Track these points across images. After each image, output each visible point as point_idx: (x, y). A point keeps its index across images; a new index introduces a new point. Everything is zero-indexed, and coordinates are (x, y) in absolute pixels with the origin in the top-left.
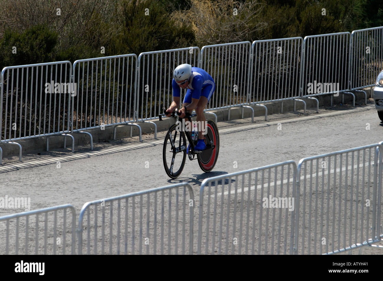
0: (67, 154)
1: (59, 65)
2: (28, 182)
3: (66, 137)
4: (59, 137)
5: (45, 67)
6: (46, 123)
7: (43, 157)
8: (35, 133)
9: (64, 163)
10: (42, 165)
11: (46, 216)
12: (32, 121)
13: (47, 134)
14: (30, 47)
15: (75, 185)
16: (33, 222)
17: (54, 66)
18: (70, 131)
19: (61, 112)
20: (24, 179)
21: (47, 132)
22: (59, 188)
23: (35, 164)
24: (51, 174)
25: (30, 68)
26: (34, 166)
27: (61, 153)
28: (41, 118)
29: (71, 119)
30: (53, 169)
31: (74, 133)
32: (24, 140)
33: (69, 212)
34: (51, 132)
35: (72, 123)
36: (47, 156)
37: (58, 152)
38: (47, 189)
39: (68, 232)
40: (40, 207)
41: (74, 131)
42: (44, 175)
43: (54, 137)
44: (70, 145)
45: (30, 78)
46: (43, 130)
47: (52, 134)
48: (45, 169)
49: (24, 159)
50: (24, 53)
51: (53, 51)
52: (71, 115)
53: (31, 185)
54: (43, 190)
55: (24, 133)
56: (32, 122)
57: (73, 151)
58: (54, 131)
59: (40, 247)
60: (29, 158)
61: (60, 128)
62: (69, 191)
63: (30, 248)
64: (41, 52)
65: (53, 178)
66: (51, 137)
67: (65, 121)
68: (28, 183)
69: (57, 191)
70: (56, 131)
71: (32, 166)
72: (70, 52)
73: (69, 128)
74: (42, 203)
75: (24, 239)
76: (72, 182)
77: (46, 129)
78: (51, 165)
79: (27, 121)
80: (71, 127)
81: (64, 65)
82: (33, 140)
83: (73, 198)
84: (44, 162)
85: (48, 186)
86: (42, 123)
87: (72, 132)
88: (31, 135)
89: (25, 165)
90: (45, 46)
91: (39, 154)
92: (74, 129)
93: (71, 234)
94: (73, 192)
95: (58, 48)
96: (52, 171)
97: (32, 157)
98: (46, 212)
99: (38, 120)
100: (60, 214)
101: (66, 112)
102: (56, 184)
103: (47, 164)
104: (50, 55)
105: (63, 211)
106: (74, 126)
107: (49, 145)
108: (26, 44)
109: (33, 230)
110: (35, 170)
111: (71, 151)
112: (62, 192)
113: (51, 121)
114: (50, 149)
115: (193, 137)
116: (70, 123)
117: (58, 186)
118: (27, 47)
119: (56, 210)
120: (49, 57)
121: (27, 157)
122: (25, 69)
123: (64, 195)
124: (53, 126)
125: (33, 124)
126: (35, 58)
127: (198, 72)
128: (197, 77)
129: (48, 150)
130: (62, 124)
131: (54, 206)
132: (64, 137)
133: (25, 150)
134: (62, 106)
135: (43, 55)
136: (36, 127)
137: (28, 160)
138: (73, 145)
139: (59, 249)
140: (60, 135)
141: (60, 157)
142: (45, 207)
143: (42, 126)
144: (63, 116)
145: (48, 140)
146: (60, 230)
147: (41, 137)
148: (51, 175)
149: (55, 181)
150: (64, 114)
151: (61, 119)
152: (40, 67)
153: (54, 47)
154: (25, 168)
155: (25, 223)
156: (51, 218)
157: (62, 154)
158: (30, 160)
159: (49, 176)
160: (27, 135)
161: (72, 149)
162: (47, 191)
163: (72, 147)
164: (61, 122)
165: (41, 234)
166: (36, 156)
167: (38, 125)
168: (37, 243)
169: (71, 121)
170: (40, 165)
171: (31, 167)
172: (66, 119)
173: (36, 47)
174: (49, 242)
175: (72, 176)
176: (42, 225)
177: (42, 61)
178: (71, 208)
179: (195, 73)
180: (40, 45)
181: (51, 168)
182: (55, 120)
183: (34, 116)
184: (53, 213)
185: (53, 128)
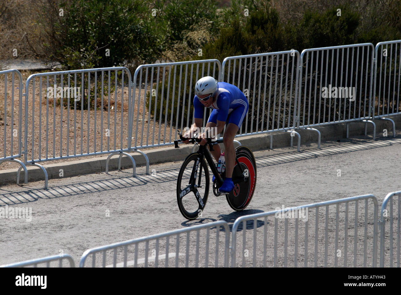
0: (368, 141)
1: (361, 48)
2: (327, 170)
3: (366, 124)
4: (360, 123)
5: (346, 49)
6: (346, 108)
7: (343, 144)
8: (334, 119)
9: (365, 151)
10: (342, 153)
11: (347, 206)
12: (332, 106)
13: (347, 120)
14: (331, 28)
15: (376, 174)
16: (332, 213)
17: (356, 48)
18: (371, 117)
19: (362, 97)
20: (323, 167)
21: (347, 118)
22: (360, 177)
23: (334, 151)
24: (351, 162)
25: (330, 51)
26: (333, 153)
27: (361, 140)
28: (341, 103)
29: (372, 104)
30: (353, 157)
31: (376, 119)
32: (323, 126)
33: (370, 203)
34: (351, 118)
35: (374, 109)
36: (347, 143)
37: (359, 140)
38: (347, 178)
39: (369, 223)
40: (340, 197)
41: (376, 117)
42: (343, 163)
43: (354, 123)
44: (370, 132)
45: (330, 61)
46: (343, 116)
47: (352, 120)
48: (345, 157)
49: (323, 146)
50: (325, 35)
51: (355, 33)
52: (372, 100)
53: (330, 174)
54: (343, 178)
55: (323, 118)
56: (331, 108)
57: (374, 139)
58: (354, 117)
59: (340, 239)
60: (328, 145)
61: (361, 114)
62: (370, 180)
63: (330, 239)
64: (342, 33)
65: (354, 166)
66: (351, 123)
67: (366, 107)
68: (327, 172)
69: (357, 180)
70: (357, 117)
71: (332, 153)
72: (374, 34)
73: (370, 114)
74: (341, 192)
75: (323, 230)
76: (373, 171)
77: (346, 115)
78: (352, 153)
79: (326, 107)
80: (372, 113)
81: (366, 47)
82: (332, 126)
83: (374, 187)
84: (344, 149)
85: (348, 175)
86: (342, 108)
87: (373, 119)
88: (331, 121)
89: (324, 152)
90: (346, 27)
91: (339, 141)
92: (376, 115)
93: (373, 226)
94: (374, 182)
95: (360, 30)
96: (352, 159)
97: (331, 144)
98: (347, 202)
99: (337, 106)
100: (362, 205)
101: (368, 97)
102: (356, 173)
103: (346, 152)
104: (351, 36)
105: (364, 201)
106: (375, 112)
107: (350, 131)
108: (327, 26)
109: (332, 221)
110: (334, 158)
111: (372, 139)
112: (362, 182)
113: (351, 107)
114: (351, 135)
115: (219, 168)
116: (372, 108)
117: (358, 175)
118: (328, 29)
119: (357, 200)
120: (351, 39)
121: (326, 144)
122: (325, 51)
123: (365, 184)
124: (353, 112)
125: (332, 110)
126: (335, 40)
127: (225, 88)
128: (223, 94)
129: (348, 136)
130: (363, 110)
131: (355, 196)
132: (365, 124)
133: (324, 137)
134: (363, 91)
135: (344, 37)
136: (336, 113)
137: (327, 147)
138: (375, 131)
139: (359, 241)
140: (361, 121)
141: (360, 144)
142: (345, 196)
143: (342, 112)
144: (364, 101)
145: (348, 126)
146: (360, 221)
147: (341, 123)
148: (351, 164)
149: (355, 170)
150: (366, 99)
151: (362, 104)
152: (341, 50)
153: (355, 28)
154: (324, 156)
155: (325, 213)
156: (352, 208)
157: (363, 142)
158: (329, 148)
159: (349, 164)
160: (326, 121)
161: (373, 136)
162: (347, 180)
163: (373, 134)
164: (361, 108)
165: (342, 225)
166: (336, 143)
167: (338, 111)
168: (337, 235)
169: (373, 106)
170: (340, 153)
171: (330, 155)
172: (368, 104)
173: (337, 28)
174: (349, 234)
175: (374, 165)
176: (342, 215)
177: (343, 43)
178: (373, 198)
179: (222, 90)
180: (341, 26)
181: (351, 156)
182: (356, 106)
183: (334, 101)
184: (353, 203)
185: (353, 114)
